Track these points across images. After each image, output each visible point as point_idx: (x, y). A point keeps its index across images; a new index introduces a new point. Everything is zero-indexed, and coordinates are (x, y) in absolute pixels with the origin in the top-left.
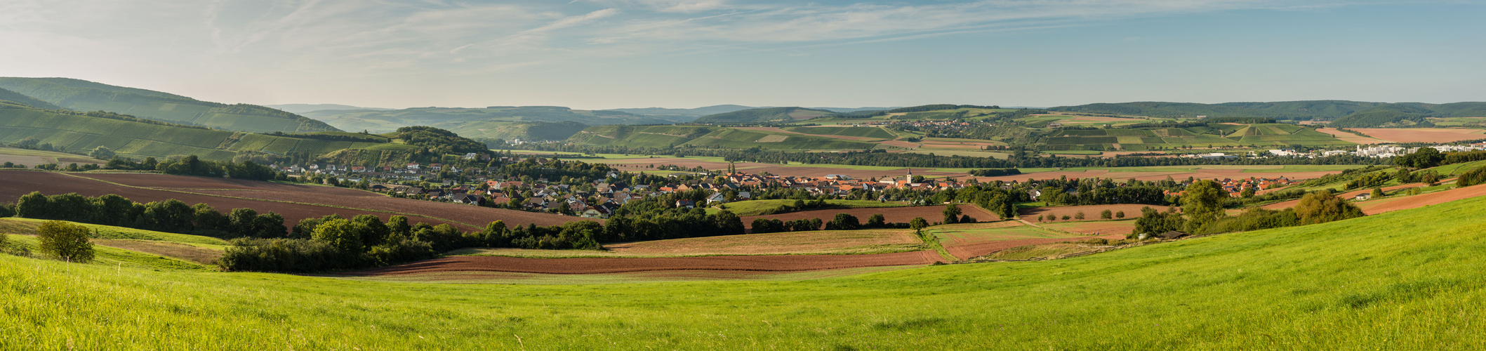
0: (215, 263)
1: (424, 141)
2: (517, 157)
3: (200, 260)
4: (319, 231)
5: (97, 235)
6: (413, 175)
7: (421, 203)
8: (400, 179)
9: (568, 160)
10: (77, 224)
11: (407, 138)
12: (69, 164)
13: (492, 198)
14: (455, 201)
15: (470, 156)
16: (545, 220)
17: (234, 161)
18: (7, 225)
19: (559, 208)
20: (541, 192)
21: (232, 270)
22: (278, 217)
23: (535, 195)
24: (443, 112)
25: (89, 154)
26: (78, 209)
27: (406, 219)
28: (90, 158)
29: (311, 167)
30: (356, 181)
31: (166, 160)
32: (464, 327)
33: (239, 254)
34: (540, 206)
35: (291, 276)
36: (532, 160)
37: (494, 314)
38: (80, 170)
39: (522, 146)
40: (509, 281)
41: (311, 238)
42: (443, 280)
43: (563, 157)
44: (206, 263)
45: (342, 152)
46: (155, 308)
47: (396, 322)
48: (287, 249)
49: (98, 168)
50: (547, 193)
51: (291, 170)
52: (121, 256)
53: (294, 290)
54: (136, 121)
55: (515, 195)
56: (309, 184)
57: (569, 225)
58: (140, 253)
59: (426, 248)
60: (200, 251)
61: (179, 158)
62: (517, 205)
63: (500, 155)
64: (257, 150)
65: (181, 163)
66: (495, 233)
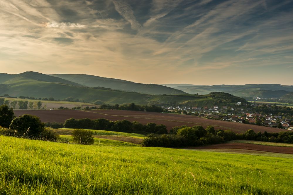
0: (140, 144)
1: (220, 97)
2: (258, 104)
3: (135, 143)
4: (179, 131)
5: (96, 134)
6: (216, 111)
7: (219, 121)
8: (211, 112)
9: (281, 106)
10: (88, 130)
11: (213, 96)
12: (85, 107)
13: (248, 120)
14: (233, 121)
15: (239, 103)
16: (272, 130)
17: (148, 105)
18: (60, 131)
19: (277, 126)
20: (269, 119)
21: (146, 146)
22: (164, 126)
23: (267, 120)
24: (227, 86)
25: (94, 103)
26: (89, 124)
27: (213, 128)
28: (94, 104)
29: (177, 107)
30: (194, 112)
31: (123, 105)
32: (237, 171)
33: (150, 140)
34: (269, 124)
35: (169, 149)
36: (265, 105)
37: (250, 167)
38: (90, 109)
39: (260, 99)
40: (256, 154)
41: (176, 134)
42: (228, 152)
43: (278, 104)
44: (137, 144)
45: (189, 102)
46: (116, 160)
47: (209, 167)
48: (168, 139)
49: (97, 108)
50: (271, 119)
51: (169, 108)
52: (105, 142)
53: (170, 154)
54: (112, 90)
55: (258, 119)
56: (176, 114)
57: (282, 133)
58: (112, 140)
59: (221, 139)
60: (135, 139)
61: (128, 104)
62: (259, 124)
63: (251, 103)
64: (156, 101)
65: (128, 106)
66: (250, 134)
